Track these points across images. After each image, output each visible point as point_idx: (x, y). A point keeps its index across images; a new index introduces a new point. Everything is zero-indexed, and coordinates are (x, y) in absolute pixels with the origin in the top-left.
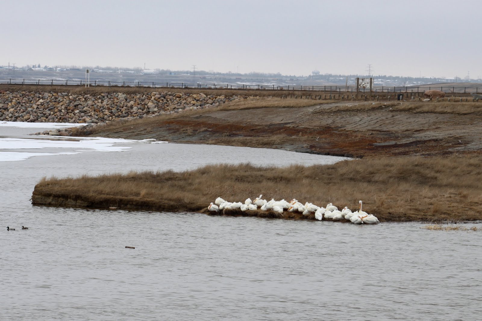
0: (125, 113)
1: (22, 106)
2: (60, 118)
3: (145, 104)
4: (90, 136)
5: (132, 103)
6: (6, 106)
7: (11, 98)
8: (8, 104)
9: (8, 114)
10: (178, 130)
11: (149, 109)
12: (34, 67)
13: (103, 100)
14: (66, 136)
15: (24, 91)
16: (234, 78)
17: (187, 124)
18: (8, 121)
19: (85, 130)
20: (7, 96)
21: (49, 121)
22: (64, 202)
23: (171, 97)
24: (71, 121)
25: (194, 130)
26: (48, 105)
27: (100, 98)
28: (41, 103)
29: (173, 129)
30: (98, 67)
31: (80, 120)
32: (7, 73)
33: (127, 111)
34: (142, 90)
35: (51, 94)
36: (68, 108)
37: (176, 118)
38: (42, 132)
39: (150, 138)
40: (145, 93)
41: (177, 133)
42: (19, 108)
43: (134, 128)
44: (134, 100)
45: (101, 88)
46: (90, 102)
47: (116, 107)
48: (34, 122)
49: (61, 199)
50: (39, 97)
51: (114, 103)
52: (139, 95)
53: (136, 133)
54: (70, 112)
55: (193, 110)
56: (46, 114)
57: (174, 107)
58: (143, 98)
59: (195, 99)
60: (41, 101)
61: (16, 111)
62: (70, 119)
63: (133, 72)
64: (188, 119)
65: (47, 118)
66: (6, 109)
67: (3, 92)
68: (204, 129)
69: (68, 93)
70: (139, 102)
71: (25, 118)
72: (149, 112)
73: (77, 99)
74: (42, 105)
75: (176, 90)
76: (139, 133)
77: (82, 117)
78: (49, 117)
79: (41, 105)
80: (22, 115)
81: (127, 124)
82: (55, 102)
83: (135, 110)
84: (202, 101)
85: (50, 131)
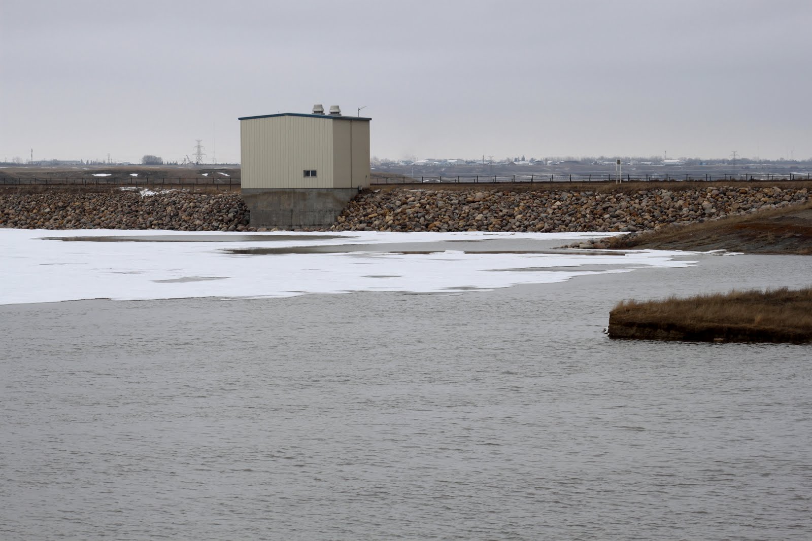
0: (672, 217)
1: (533, 211)
2: (585, 226)
3: (699, 204)
4: (634, 248)
5: (681, 202)
6: (511, 211)
7: (518, 200)
8: (514, 209)
9: (515, 222)
10: (754, 237)
11: (704, 210)
12: (516, 160)
13: (641, 200)
14: (603, 249)
15: (535, 191)
16: (788, 166)
17: (766, 228)
18: (515, 232)
19: (628, 240)
20: (512, 199)
21: (569, 231)
22: (652, 333)
23: (733, 193)
24: (599, 229)
25: (776, 237)
26: (567, 209)
27: (637, 198)
28: (558, 206)
29: (747, 236)
30: (602, 158)
31: (611, 228)
32: (481, 170)
33: (675, 213)
34: (693, 184)
35: (571, 193)
36: (595, 212)
37: (750, 221)
38: (569, 244)
39: (718, 249)
40: (698, 189)
41: (754, 241)
42: (528, 214)
43: (694, 235)
44: (684, 199)
45: (638, 183)
46: (624, 204)
47: (659, 208)
48: (549, 232)
49: (647, 330)
50: (555, 199)
51: (656, 204)
52: (690, 191)
53: (696, 243)
54: (597, 217)
55: (771, 209)
56: (565, 221)
57: (738, 207)
58: (696, 195)
59: (767, 195)
60: (558, 203)
61: (525, 218)
62: (597, 227)
63: (649, 163)
64: (765, 222)
65: (567, 226)
66: (512, 216)
67: (506, 194)
68: (789, 234)
69: (594, 192)
70: (691, 202)
71: (537, 226)
72: (705, 214)
73: (606, 199)
74: (560, 209)
75: (740, 184)
76: (702, 242)
77: (614, 224)
78: (570, 224)
79: (558, 208)
80: (533, 223)
81: (684, 230)
82: (576, 204)
83: (685, 212)
84: (776, 197)
85: (581, 243)
